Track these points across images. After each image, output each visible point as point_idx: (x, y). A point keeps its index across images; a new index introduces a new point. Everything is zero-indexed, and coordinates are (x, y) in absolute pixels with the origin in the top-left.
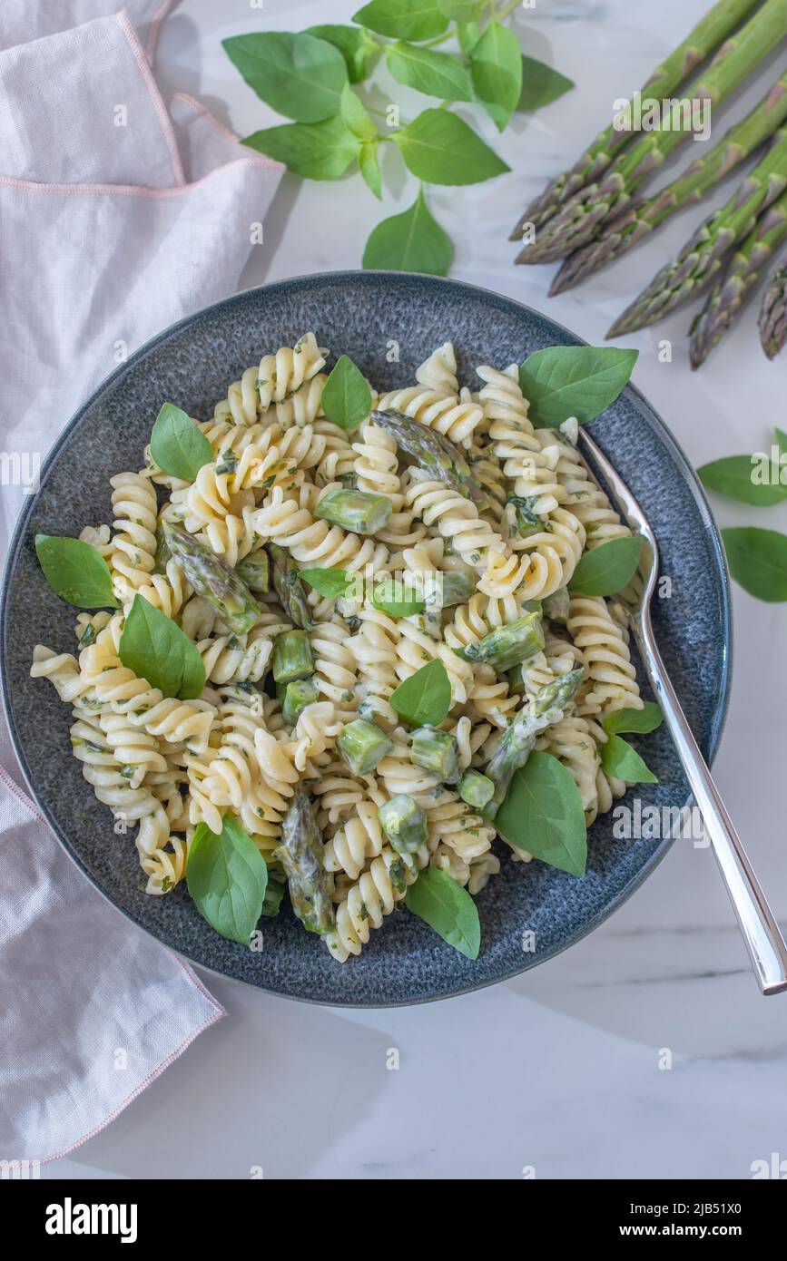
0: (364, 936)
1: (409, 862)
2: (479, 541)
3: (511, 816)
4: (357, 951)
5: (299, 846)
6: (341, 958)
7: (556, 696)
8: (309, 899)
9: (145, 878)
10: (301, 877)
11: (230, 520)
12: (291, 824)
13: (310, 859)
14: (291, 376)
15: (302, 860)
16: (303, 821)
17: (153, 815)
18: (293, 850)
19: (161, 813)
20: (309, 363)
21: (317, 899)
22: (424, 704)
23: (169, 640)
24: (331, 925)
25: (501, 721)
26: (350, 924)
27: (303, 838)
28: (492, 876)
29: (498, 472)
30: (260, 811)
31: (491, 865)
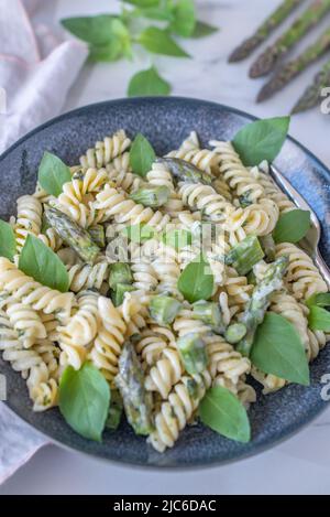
0: (175, 434)
1: (198, 379)
2: (220, 205)
3: (259, 353)
4: (171, 444)
5: (128, 372)
6: (161, 449)
7: (275, 271)
8: (137, 410)
9: (32, 403)
10: (131, 393)
11: (82, 206)
12: (123, 359)
13: (136, 381)
14: (112, 149)
15: (131, 381)
16: (130, 358)
17: (38, 365)
18: (125, 376)
19: (43, 365)
20: (121, 142)
21: (142, 408)
22: (198, 287)
23: (47, 260)
24: (153, 427)
25: (245, 297)
26: (165, 423)
27: (131, 367)
28: (252, 404)
29: (226, 186)
30: (104, 349)
31: (250, 394)
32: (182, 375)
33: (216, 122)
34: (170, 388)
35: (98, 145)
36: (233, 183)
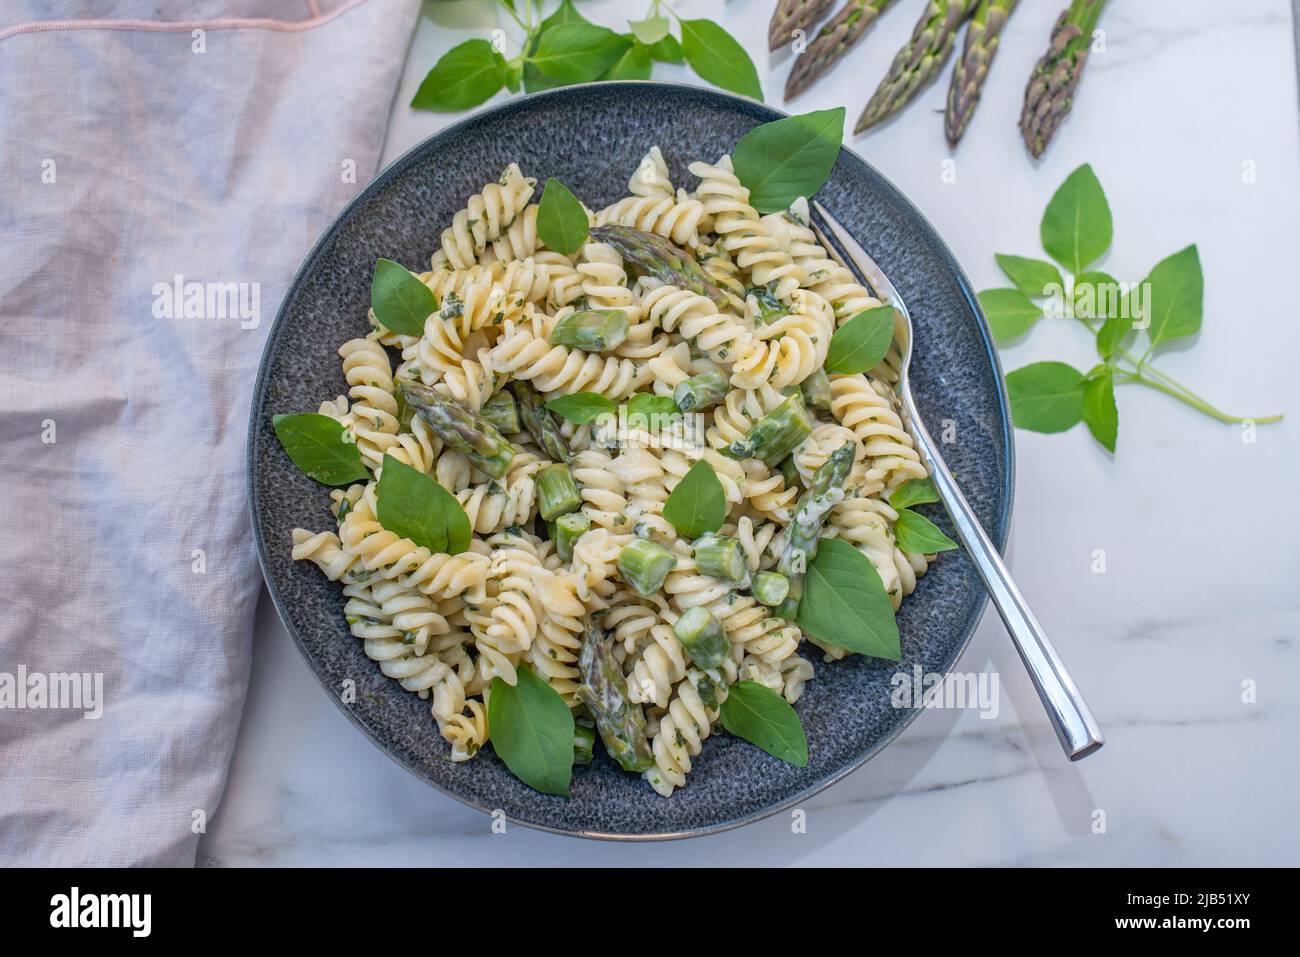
0: (686, 765)
1: (716, 678)
2: (723, 336)
4: (681, 782)
6: (668, 792)
7: (831, 475)
8: (620, 737)
9: (449, 747)
11: (466, 364)
12: (587, 661)
13: (613, 692)
14: (502, 210)
15: (604, 694)
17: (445, 680)
19: (452, 678)
20: (518, 194)
22: (698, 511)
24: (650, 760)
25: (783, 516)
26: (669, 754)
27: (602, 673)
28: (808, 682)
29: (731, 267)
31: (804, 669)
32: (688, 669)
33: (698, 122)
34: (669, 690)
35: (473, 203)
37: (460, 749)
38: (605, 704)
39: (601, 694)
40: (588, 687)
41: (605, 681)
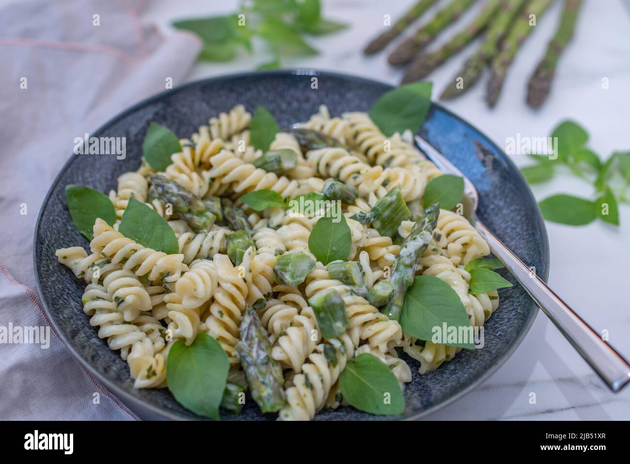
1: (338, 345)
8: (264, 383)
11: (194, 174)
12: (245, 327)
13: (261, 348)
14: (230, 125)
15: (255, 348)
16: (253, 323)
17: (141, 341)
24: (284, 402)
25: (390, 258)
28: (407, 384)
30: (221, 313)
31: (404, 370)
32: (318, 344)
34: (304, 358)
35: (213, 121)
36: (371, 153)
37: (142, 379)
38: (254, 354)
39: (252, 347)
40: (243, 343)
41: (256, 340)
